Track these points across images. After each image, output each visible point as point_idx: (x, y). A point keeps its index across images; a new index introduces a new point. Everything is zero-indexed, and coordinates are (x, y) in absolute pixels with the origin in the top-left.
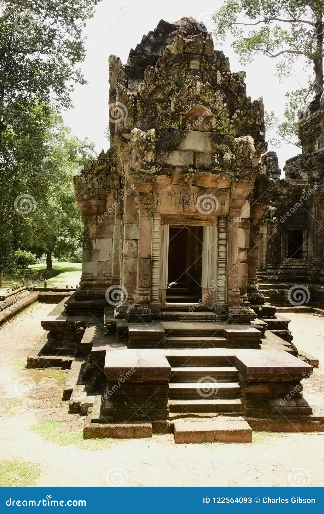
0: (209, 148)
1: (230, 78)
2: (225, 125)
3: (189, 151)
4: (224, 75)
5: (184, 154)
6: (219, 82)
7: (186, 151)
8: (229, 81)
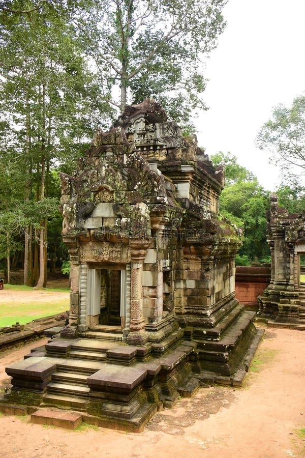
0: (112, 215)
1: (134, 159)
2: (123, 196)
3: (99, 217)
4: (130, 157)
5: (95, 220)
6: (125, 163)
7: (97, 217)
8: (133, 161)
